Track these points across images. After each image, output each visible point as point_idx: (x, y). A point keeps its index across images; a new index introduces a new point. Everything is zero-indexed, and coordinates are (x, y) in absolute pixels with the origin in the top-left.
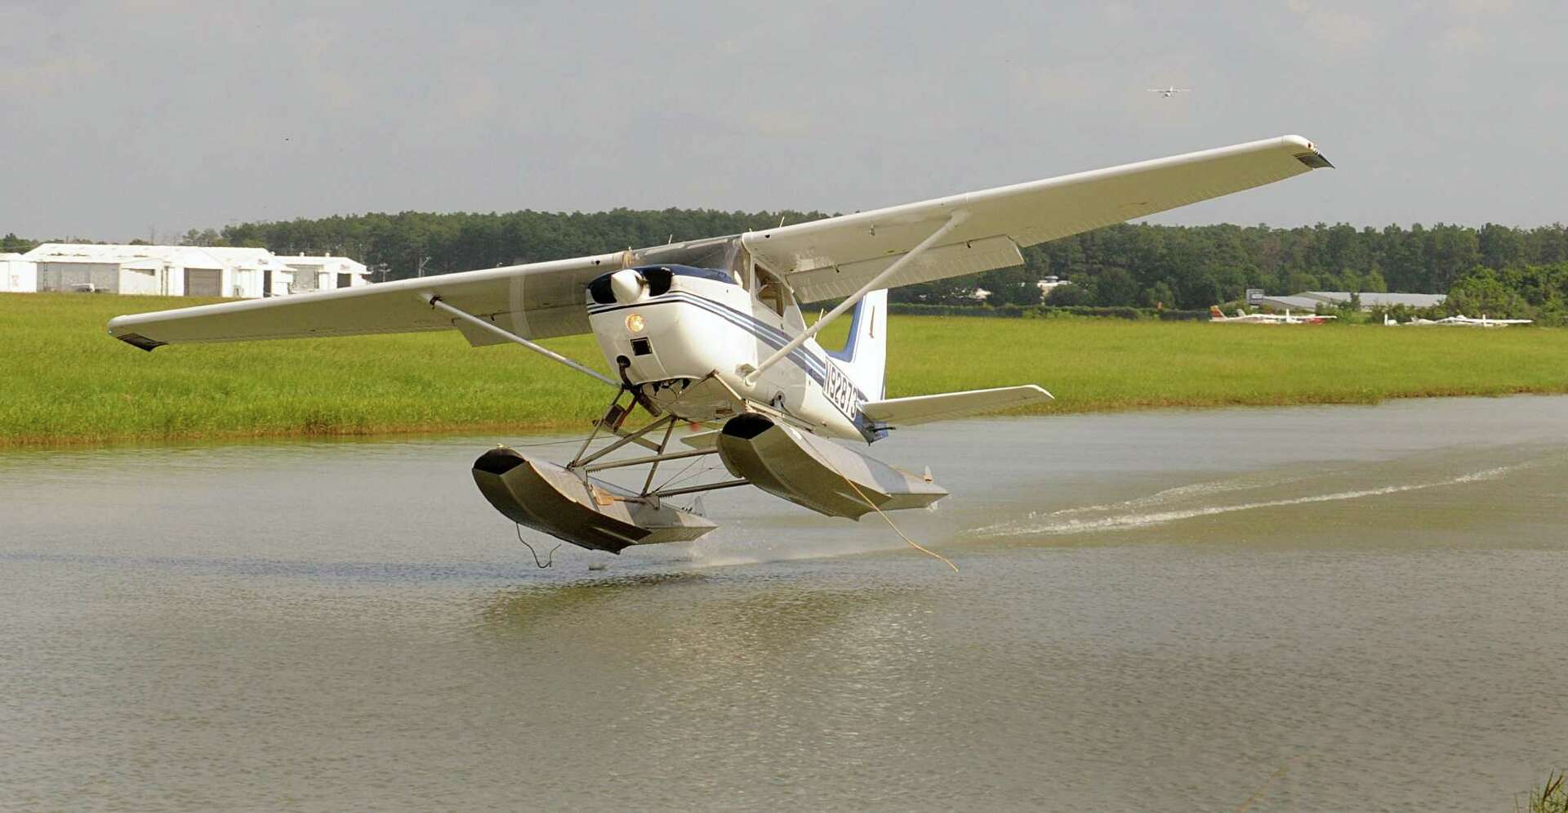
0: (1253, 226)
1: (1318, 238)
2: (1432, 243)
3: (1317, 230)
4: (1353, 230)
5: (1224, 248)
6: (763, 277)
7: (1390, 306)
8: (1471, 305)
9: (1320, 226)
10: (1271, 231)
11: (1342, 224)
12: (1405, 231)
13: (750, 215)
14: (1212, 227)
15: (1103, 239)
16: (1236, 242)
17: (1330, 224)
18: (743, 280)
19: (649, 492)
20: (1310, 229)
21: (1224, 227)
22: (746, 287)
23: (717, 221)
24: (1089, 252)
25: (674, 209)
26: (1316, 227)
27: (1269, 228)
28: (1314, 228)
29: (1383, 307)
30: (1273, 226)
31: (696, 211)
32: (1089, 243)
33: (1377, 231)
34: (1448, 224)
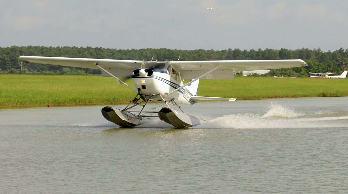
0: (209, 50)
1: (229, 53)
2: (265, 54)
3: (229, 51)
4: (240, 51)
5: (201, 57)
6: (173, 71)
7: (253, 73)
8: (278, 73)
9: (230, 50)
10: (214, 51)
11: (237, 49)
12: (256, 51)
13: (54, 47)
14: (197, 50)
15: (164, 54)
16: (204, 55)
17: (233, 49)
18: (169, 72)
19: (140, 115)
20: (227, 51)
21: (200, 50)
22: (169, 74)
23: (44, 50)
24: (159, 58)
25: (30, 46)
26: (229, 50)
27: (214, 50)
28: (228, 50)
29: (251, 74)
30: (215, 50)
31: (37, 47)
32: (159, 56)
33: (247, 51)
34: (269, 49)
